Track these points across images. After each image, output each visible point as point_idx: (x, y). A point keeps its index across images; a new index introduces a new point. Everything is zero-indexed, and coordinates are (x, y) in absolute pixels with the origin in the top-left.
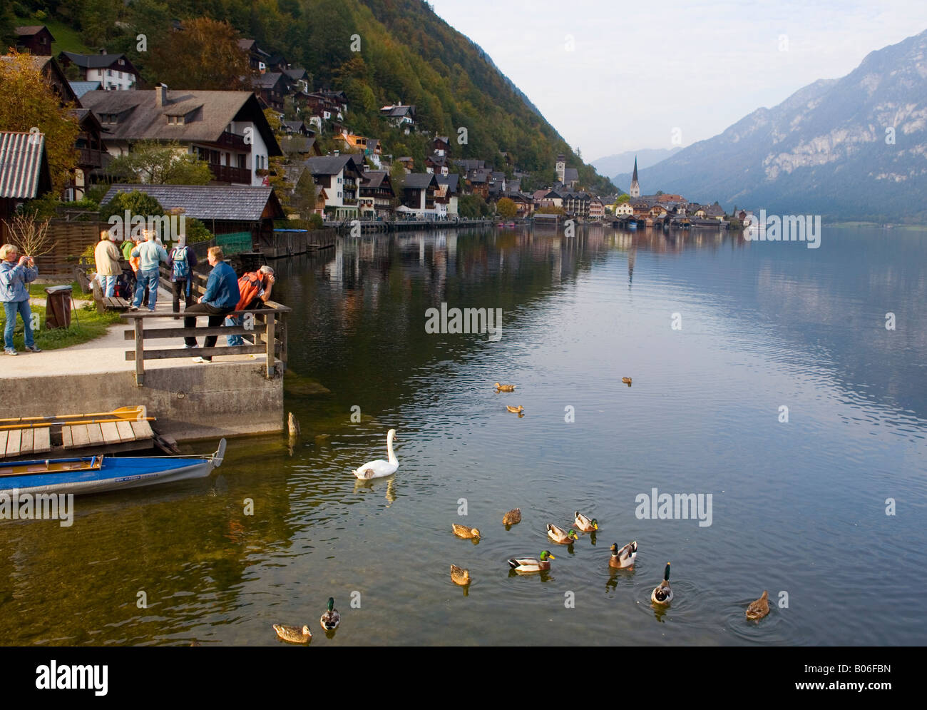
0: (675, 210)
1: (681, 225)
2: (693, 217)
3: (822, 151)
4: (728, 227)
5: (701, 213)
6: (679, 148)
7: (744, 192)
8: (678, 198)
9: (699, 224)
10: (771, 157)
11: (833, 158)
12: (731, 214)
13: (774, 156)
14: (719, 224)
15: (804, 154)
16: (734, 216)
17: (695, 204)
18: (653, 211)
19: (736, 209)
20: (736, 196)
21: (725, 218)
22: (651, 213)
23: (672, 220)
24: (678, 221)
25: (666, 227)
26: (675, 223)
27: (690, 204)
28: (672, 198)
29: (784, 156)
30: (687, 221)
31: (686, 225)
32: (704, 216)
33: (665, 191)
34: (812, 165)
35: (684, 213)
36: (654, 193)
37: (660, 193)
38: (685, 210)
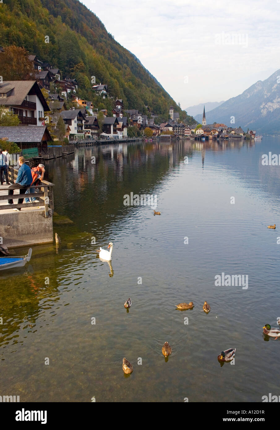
0: (222, 131)
1: (225, 138)
2: (229, 134)
4: (245, 139)
5: (233, 132)
6: (223, 101)
7: (252, 122)
8: (223, 126)
9: (232, 137)
10: (264, 104)
12: (246, 132)
14: (241, 137)
15: (278, 102)
16: (248, 133)
17: (230, 128)
18: (212, 132)
19: (248, 130)
20: (248, 124)
21: (244, 134)
23: (220, 136)
24: (223, 136)
25: (218, 139)
26: (222, 137)
27: (229, 128)
28: (220, 125)
29: (270, 104)
30: (227, 136)
31: (227, 138)
32: (234, 133)
33: (217, 122)
35: (226, 132)
36: (213, 123)
37: (215, 123)
38: (226, 131)
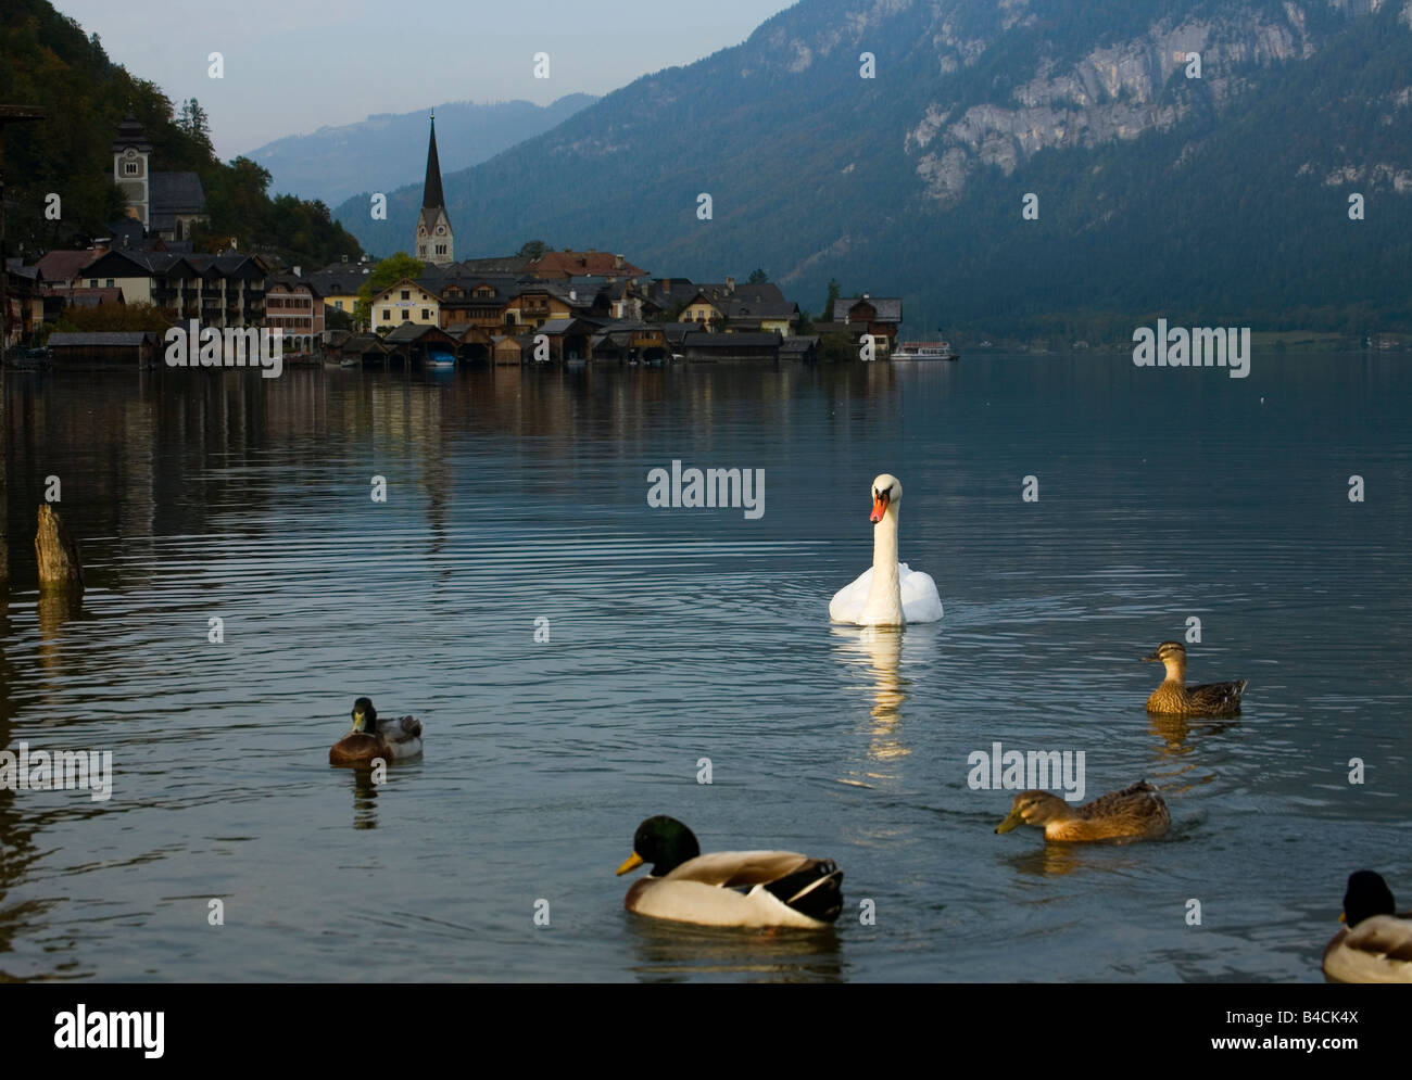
0: (604, 302)
1: (632, 356)
2: (669, 327)
3: (1125, 94)
4: (811, 356)
5: (702, 312)
6: (580, 96)
7: (842, 245)
8: (606, 263)
9: (699, 349)
10: (937, 120)
11: (1165, 118)
12: (820, 312)
13: (943, 118)
14: (775, 345)
15: (1058, 105)
16: (829, 317)
17: (673, 281)
18: (516, 311)
19: (833, 295)
20: (814, 258)
21: (798, 327)
22: (511, 318)
23: (596, 340)
24: (618, 340)
25: (573, 363)
26: (607, 350)
27: (660, 281)
28: (583, 263)
29: (984, 116)
30: (654, 341)
31: (652, 353)
32: (713, 322)
33: (555, 242)
34: (1090, 145)
35: (638, 313)
36: (513, 248)
37: (535, 249)
38: (638, 304)
